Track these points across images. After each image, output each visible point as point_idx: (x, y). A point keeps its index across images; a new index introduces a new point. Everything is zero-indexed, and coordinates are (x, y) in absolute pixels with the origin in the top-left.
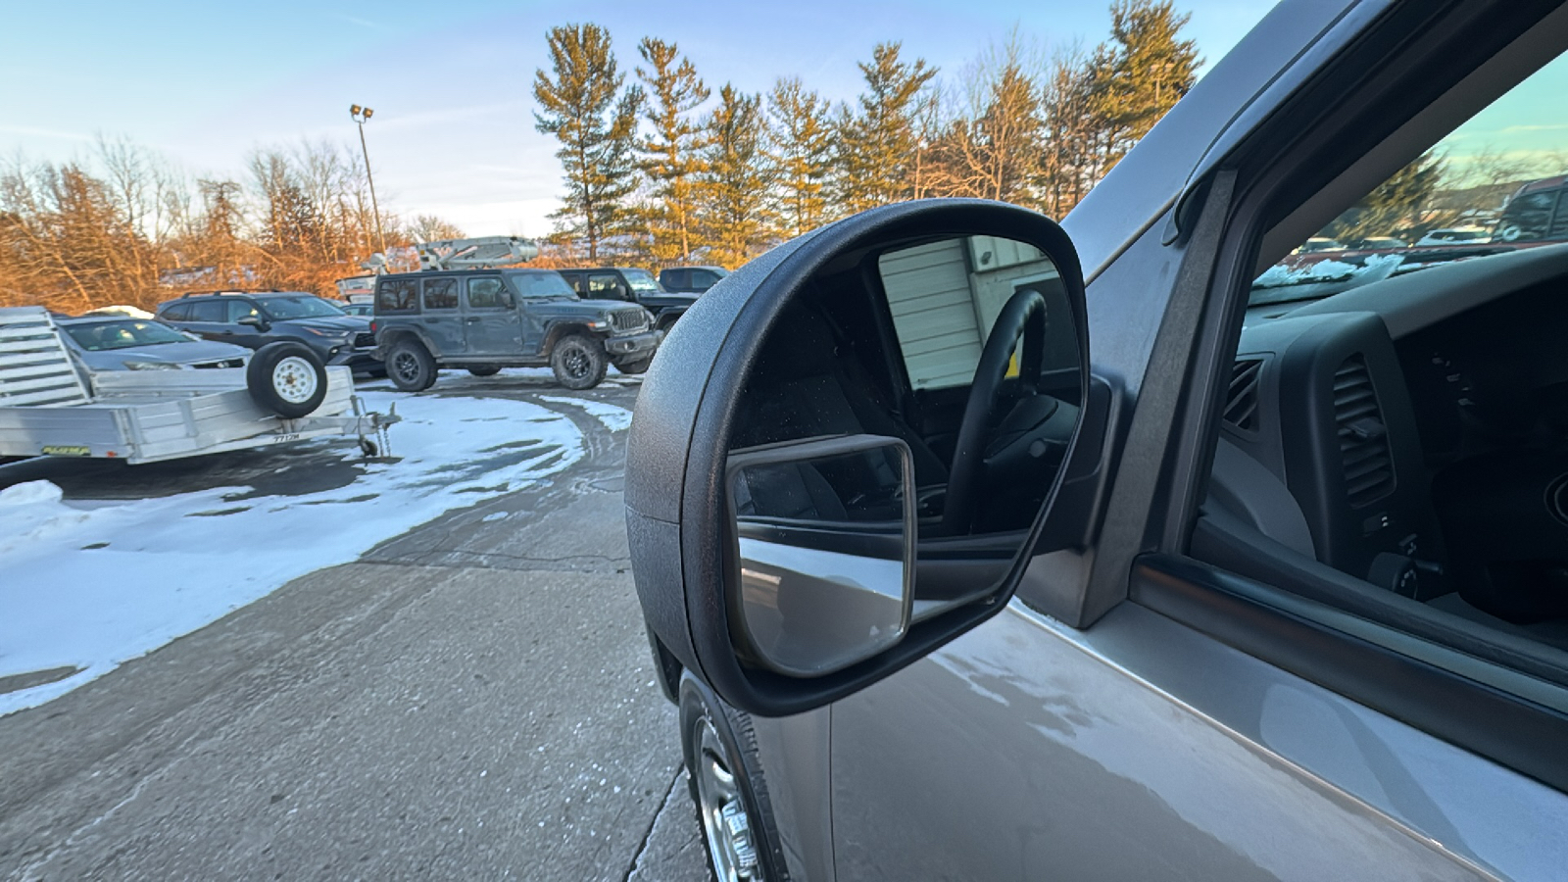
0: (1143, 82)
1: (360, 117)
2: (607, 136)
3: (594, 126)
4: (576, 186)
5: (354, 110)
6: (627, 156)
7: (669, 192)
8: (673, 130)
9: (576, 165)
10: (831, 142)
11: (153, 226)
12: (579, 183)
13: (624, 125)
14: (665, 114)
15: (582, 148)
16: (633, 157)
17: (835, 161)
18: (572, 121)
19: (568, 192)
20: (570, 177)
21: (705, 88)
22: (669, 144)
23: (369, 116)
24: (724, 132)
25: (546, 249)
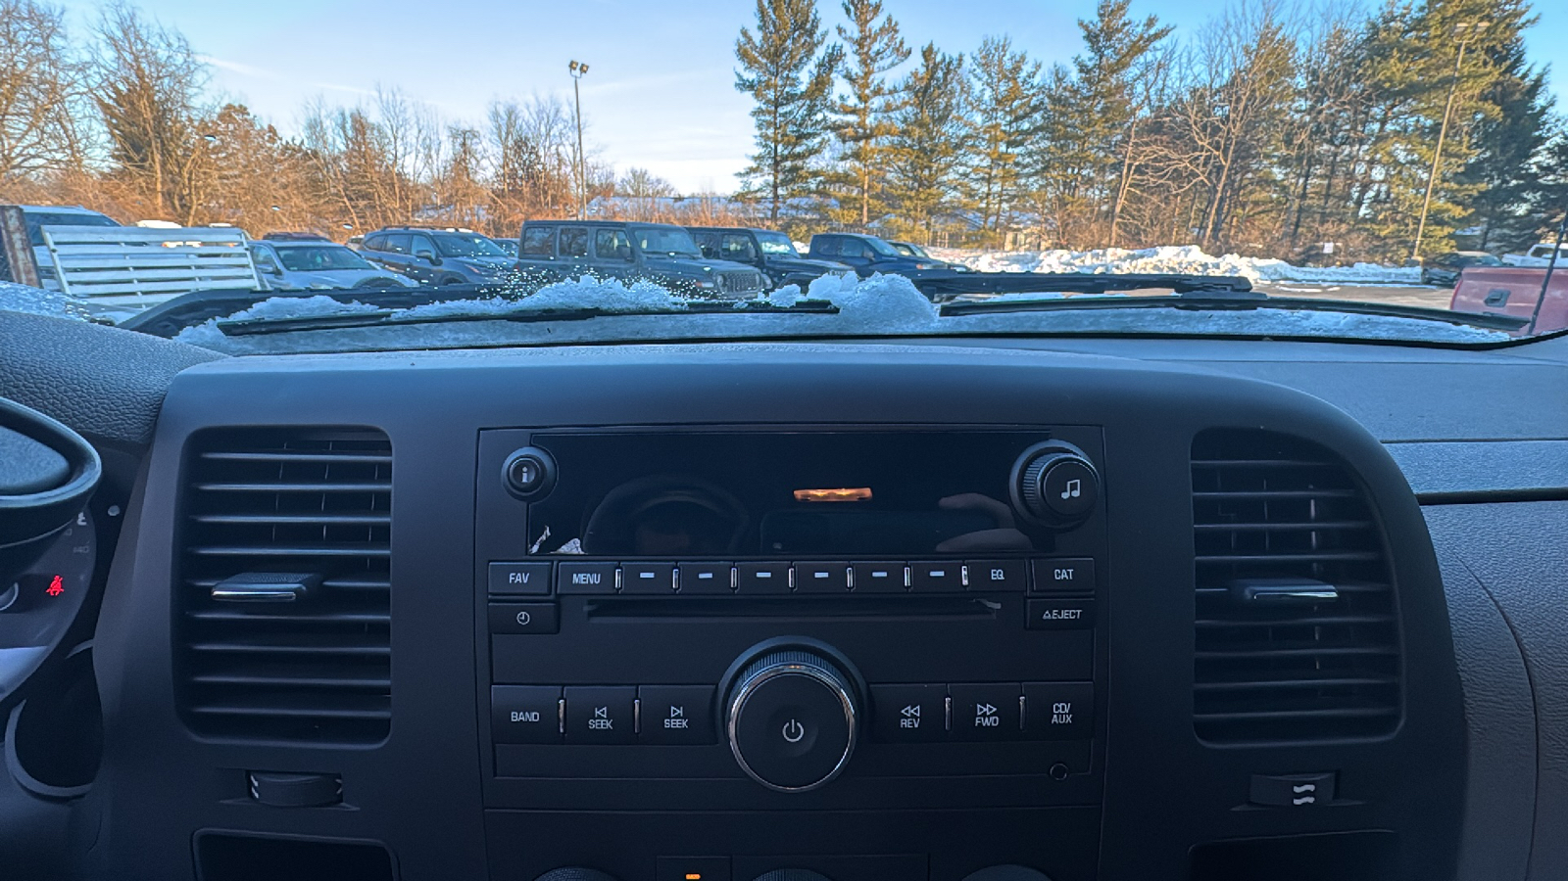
0: (1443, 45)
1: (577, 72)
2: (802, 96)
3: (791, 85)
4: (766, 146)
5: (572, 66)
6: (819, 117)
7: (856, 155)
8: (867, 91)
9: (769, 124)
10: (1035, 109)
11: (413, 167)
12: (769, 143)
13: (820, 84)
14: (862, 75)
15: (776, 108)
16: (825, 119)
17: (1037, 129)
18: (770, 79)
19: (758, 151)
20: (761, 136)
21: (906, 47)
22: (862, 106)
23: (585, 72)
24: (920, 94)
25: (731, 207)
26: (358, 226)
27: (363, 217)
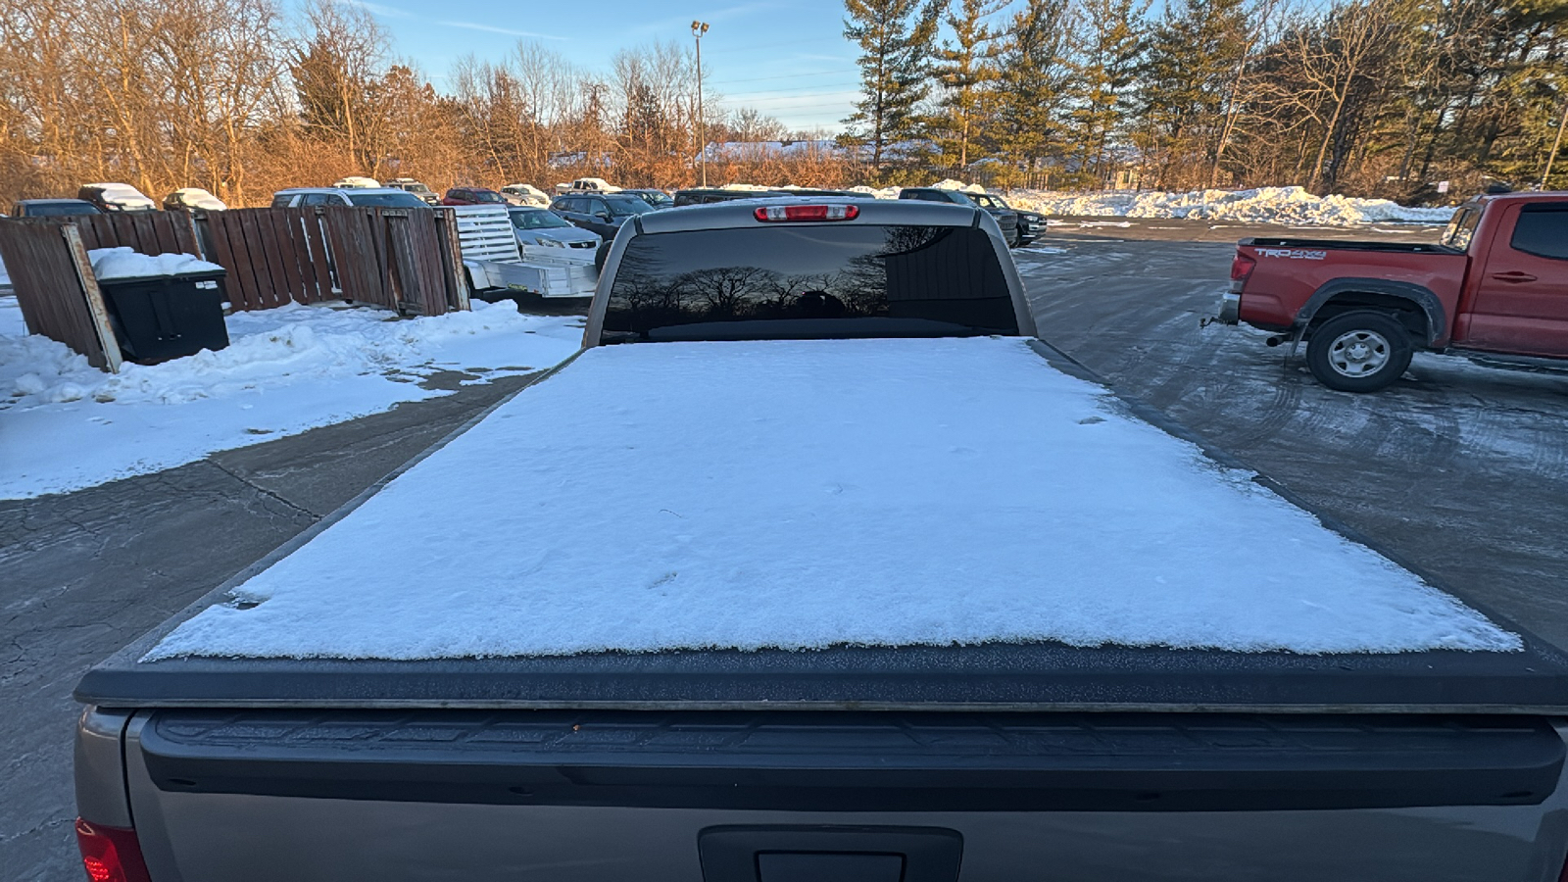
1: (699, 31)
2: (905, 44)
3: (896, 32)
4: (870, 93)
5: (694, 25)
6: (923, 62)
7: (958, 101)
8: (971, 36)
9: (874, 71)
10: (1143, 47)
12: (874, 90)
13: (925, 30)
14: (966, 20)
15: (882, 55)
16: (928, 65)
17: (1144, 67)
18: (876, 27)
19: (866, 97)
20: (866, 83)
22: (965, 51)
23: (706, 31)
24: (1024, 37)
25: (836, 152)
26: (503, 175)
27: (506, 167)
